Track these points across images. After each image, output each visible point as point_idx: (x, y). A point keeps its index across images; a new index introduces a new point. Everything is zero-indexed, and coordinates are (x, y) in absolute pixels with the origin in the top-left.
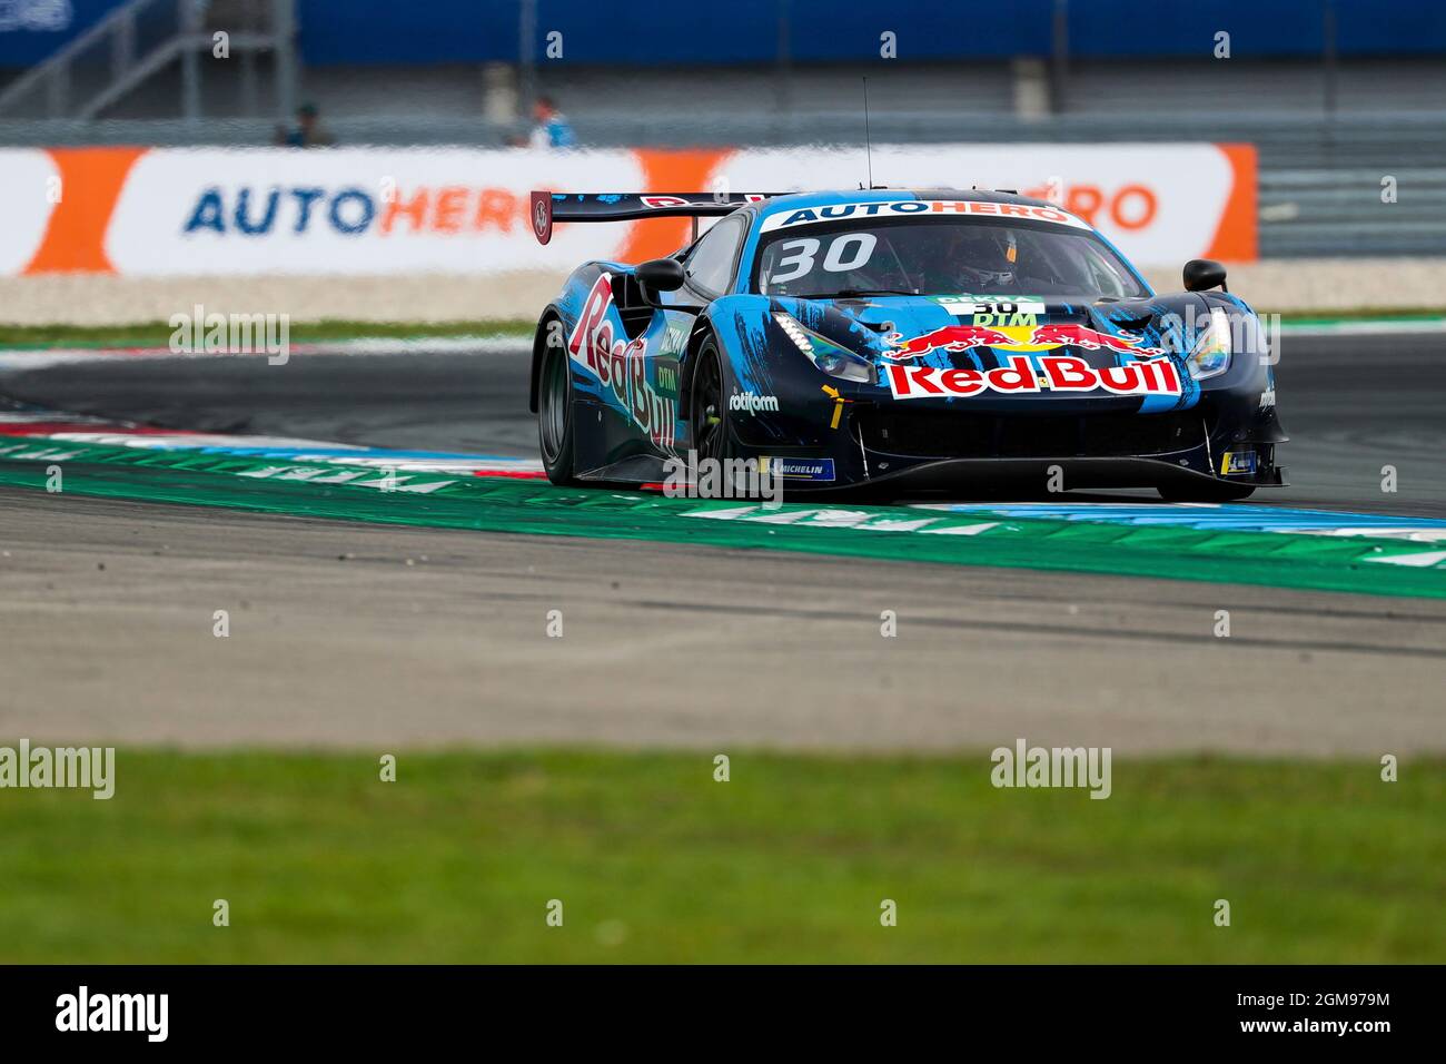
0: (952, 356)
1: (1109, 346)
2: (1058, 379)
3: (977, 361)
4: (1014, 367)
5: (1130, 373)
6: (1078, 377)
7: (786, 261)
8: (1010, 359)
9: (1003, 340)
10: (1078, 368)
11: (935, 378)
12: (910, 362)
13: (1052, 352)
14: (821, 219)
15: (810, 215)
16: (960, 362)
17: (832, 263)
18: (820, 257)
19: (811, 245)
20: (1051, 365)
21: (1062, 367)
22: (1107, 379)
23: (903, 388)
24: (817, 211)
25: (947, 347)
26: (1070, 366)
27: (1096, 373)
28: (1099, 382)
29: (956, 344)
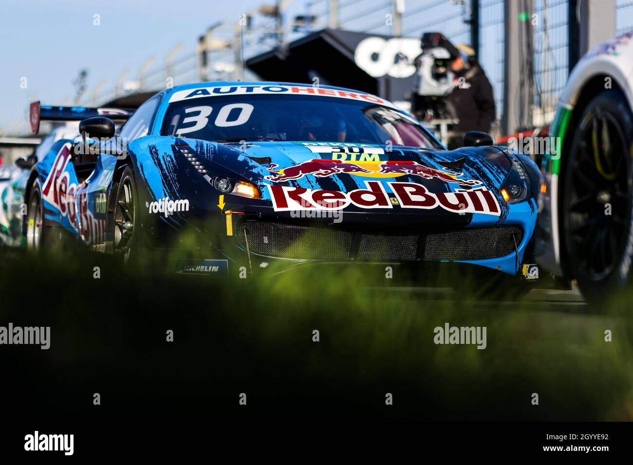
0: (319, 180)
1: (439, 177)
2: (406, 200)
3: (340, 183)
4: (369, 189)
5: (460, 197)
6: (422, 199)
7: (187, 120)
8: (366, 183)
9: (359, 170)
10: (419, 191)
11: (307, 196)
12: (287, 184)
13: (398, 179)
14: (213, 94)
15: (205, 92)
16: (327, 185)
17: (221, 121)
18: (212, 118)
19: (207, 110)
20: (399, 189)
21: (408, 190)
22: (444, 201)
23: (282, 202)
24: (210, 90)
25: (314, 174)
26: (414, 190)
27: (434, 195)
28: (438, 203)
29: (322, 171)
